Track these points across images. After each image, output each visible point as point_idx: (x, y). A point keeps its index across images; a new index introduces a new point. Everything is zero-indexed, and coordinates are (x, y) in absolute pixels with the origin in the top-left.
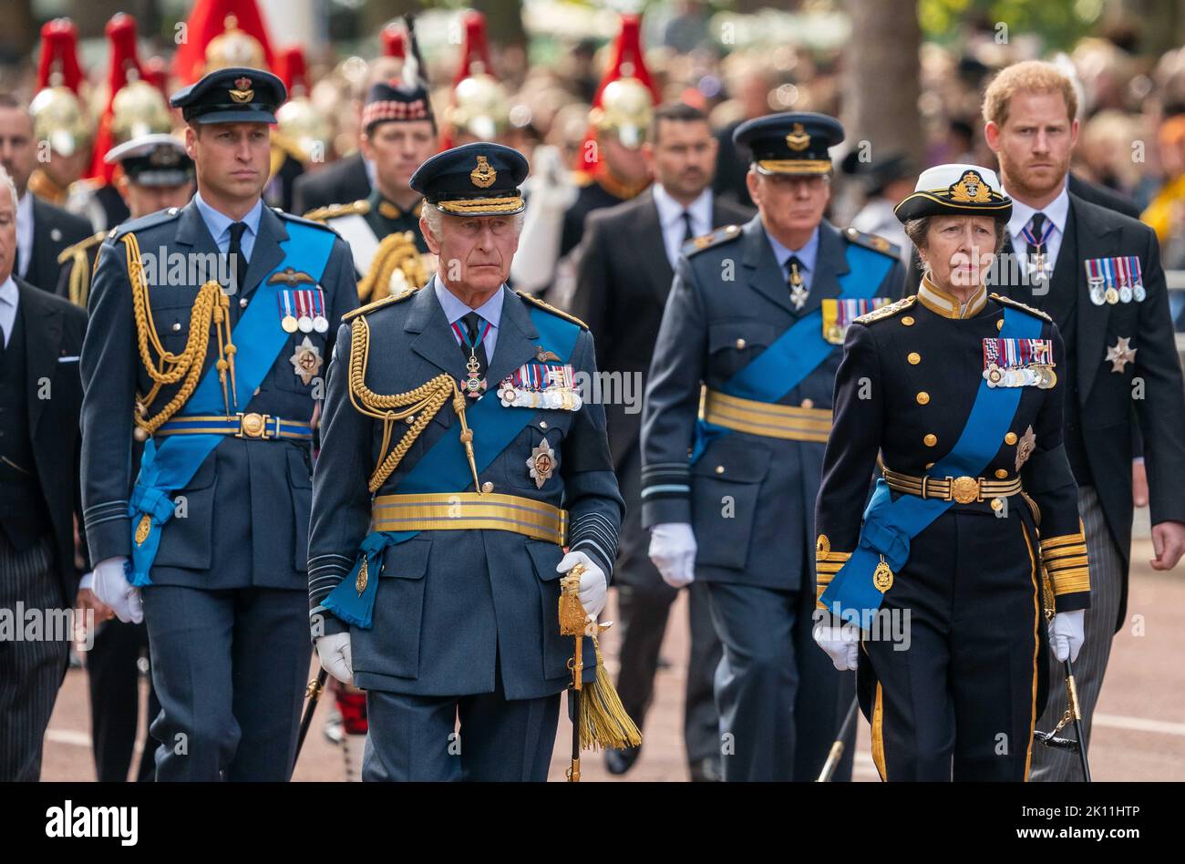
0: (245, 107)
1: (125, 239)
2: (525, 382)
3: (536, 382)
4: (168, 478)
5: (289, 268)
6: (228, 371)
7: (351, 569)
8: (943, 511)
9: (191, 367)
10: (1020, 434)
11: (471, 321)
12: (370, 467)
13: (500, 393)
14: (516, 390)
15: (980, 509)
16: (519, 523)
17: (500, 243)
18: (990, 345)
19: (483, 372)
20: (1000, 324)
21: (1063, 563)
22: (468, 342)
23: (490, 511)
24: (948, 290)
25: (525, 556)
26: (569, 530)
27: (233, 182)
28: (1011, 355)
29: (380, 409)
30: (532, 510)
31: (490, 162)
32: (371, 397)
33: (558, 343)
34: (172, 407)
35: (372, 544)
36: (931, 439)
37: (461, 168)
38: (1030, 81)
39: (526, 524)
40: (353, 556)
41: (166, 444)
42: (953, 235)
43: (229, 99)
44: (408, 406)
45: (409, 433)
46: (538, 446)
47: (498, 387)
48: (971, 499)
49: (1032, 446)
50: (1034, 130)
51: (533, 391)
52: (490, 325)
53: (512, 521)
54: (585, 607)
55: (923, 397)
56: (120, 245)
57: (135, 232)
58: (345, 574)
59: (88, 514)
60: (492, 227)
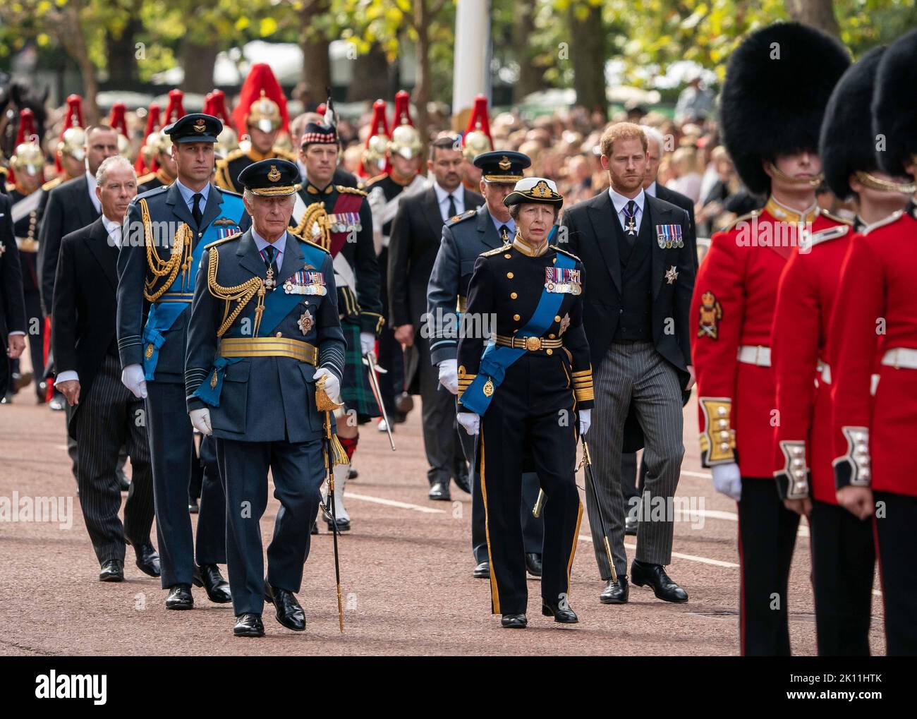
0: (201, 134)
1: (140, 202)
2: (297, 281)
3: (303, 281)
4: (161, 324)
5: (223, 217)
6: (187, 270)
7: (207, 376)
8: (521, 355)
9: (173, 268)
10: (562, 317)
11: (270, 249)
12: (219, 324)
13: (285, 287)
14: (293, 285)
15: (541, 353)
16: (295, 353)
17: (283, 210)
18: (549, 270)
19: (275, 277)
20: (555, 260)
21: (583, 385)
22: (268, 260)
23: (280, 347)
24: (528, 241)
25: (298, 369)
26: (319, 359)
27: (194, 173)
28: (559, 277)
29: (224, 294)
30: (301, 347)
31: (278, 169)
32: (219, 288)
33: (314, 261)
34: (164, 288)
35: (220, 363)
36: (517, 317)
37: (264, 172)
38: (623, 133)
39: (298, 354)
40: (209, 368)
41: (160, 306)
42: (532, 213)
43: (193, 130)
44: (238, 293)
45: (239, 307)
46: (304, 314)
47: (284, 283)
48: (537, 349)
49: (568, 324)
50: (626, 158)
51: (302, 285)
52: (279, 252)
53: (291, 352)
54: (329, 396)
55: (514, 295)
56: (139, 205)
57: (146, 198)
58: (205, 379)
59: (120, 342)
60: (279, 202)
